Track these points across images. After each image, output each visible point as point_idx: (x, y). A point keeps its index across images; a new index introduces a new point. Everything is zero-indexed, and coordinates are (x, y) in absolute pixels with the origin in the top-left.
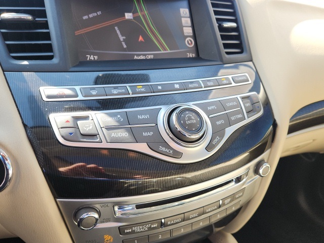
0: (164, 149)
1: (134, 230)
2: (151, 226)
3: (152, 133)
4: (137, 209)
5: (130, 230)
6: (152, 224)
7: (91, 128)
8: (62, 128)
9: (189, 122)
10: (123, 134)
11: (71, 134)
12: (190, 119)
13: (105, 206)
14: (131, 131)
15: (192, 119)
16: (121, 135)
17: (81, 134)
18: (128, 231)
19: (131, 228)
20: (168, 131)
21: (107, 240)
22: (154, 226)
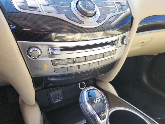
0: (74, 18)
1: (60, 63)
2: (68, 62)
3: (67, 10)
4: (61, 51)
5: (58, 63)
6: (69, 60)
7: (34, 4)
8: (18, 2)
9: (88, 5)
10: (52, 9)
11: (23, 5)
12: (88, 4)
13: (44, 47)
14: (56, 8)
15: (89, 4)
16: (51, 9)
17: (29, 7)
18: (56, 63)
19: (58, 61)
20: (76, 9)
21: (46, 68)
22: (70, 61)
